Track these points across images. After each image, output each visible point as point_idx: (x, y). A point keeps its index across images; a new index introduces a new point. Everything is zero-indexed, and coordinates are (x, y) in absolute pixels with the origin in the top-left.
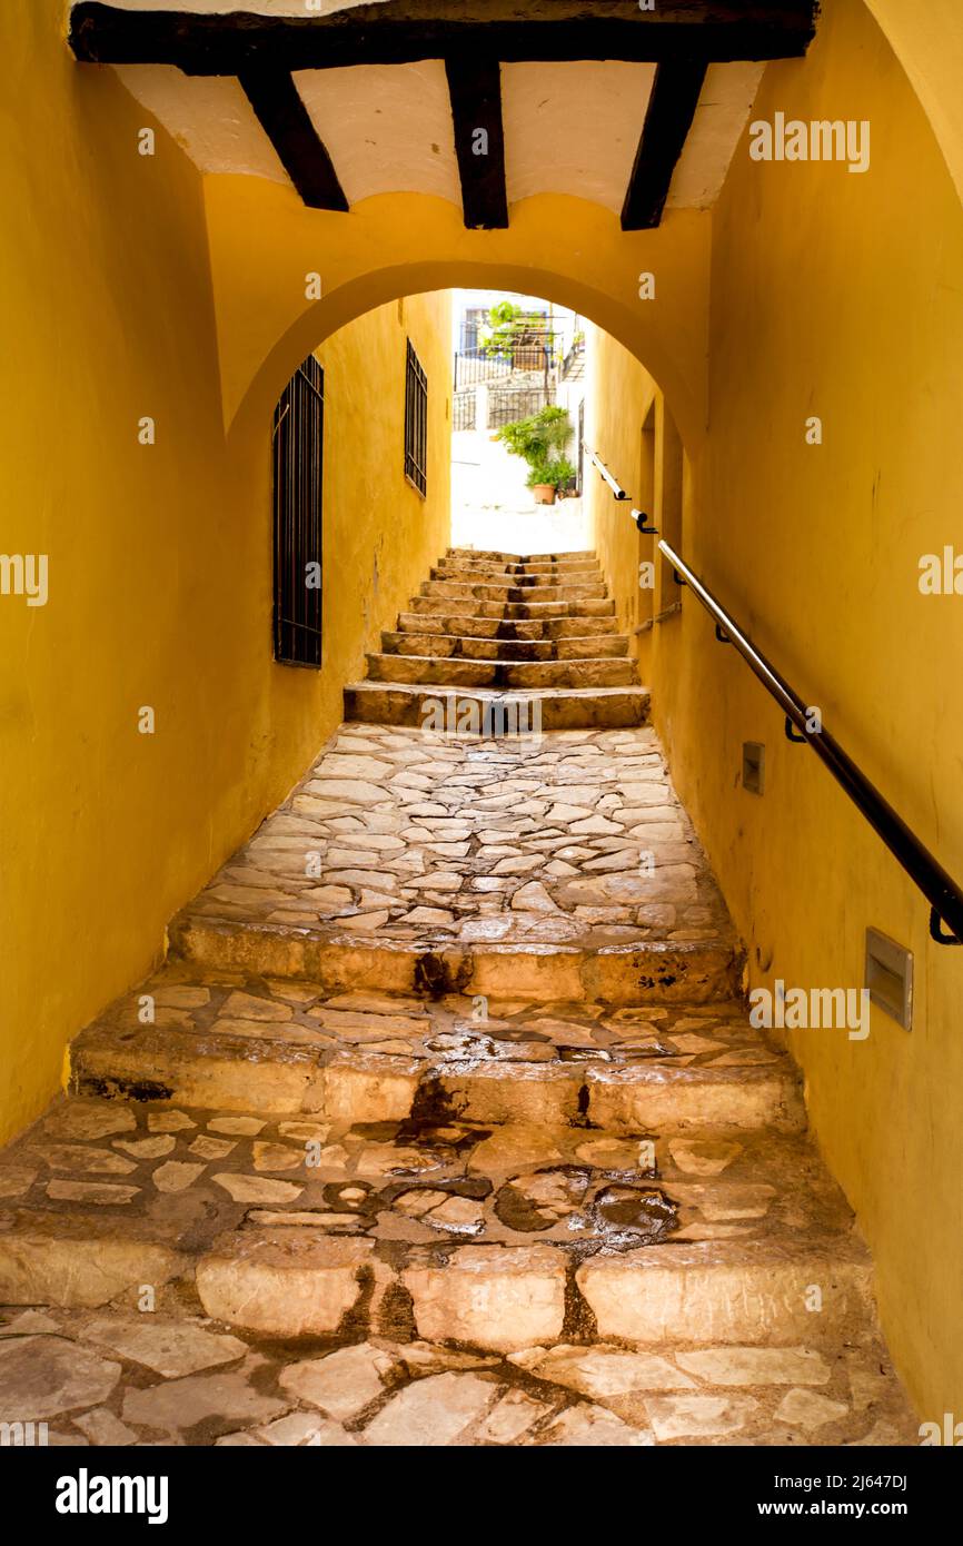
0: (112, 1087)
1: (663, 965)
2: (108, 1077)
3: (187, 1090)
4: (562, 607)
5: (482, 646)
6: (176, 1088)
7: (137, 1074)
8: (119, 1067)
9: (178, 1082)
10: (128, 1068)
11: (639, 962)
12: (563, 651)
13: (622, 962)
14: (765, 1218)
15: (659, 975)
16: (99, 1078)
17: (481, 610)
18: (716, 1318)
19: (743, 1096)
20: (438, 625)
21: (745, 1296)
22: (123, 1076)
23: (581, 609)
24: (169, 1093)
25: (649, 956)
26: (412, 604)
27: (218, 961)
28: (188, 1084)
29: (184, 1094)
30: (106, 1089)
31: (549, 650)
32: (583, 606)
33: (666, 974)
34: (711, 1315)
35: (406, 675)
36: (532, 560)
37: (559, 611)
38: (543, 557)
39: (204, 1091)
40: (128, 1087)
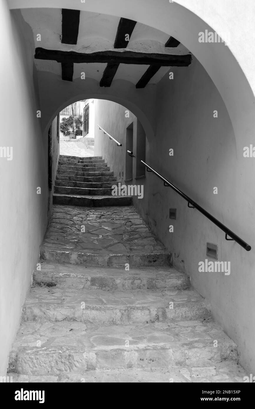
0: (42, 284)
1: (154, 258)
2: (41, 282)
3: (59, 284)
4: (99, 173)
5: (82, 184)
6: (57, 284)
7: (48, 281)
8: (44, 280)
9: (57, 282)
10: (46, 280)
11: (148, 257)
12: (104, 185)
13: (145, 257)
14: (187, 300)
15: (153, 260)
16: (39, 282)
17: (77, 174)
18: (181, 316)
19: (178, 281)
20: (68, 178)
21: (187, 312)
22: (45, 282)
23: (104, 174)
24: (55, 285)
25: (150, 256)
26: (58, 172)
27: (52, 259)
28: (60, 283)
29: (59, 285)
30: (41, 285)
31: (100, 185)
32: (105, 173)
33: (154, 260)
34: (180, 316)
35: (65, 192)
36: (84, 159)
37: (98, 174)
38: (87, 158)
39: (63, 284)
40: (46, 284)
